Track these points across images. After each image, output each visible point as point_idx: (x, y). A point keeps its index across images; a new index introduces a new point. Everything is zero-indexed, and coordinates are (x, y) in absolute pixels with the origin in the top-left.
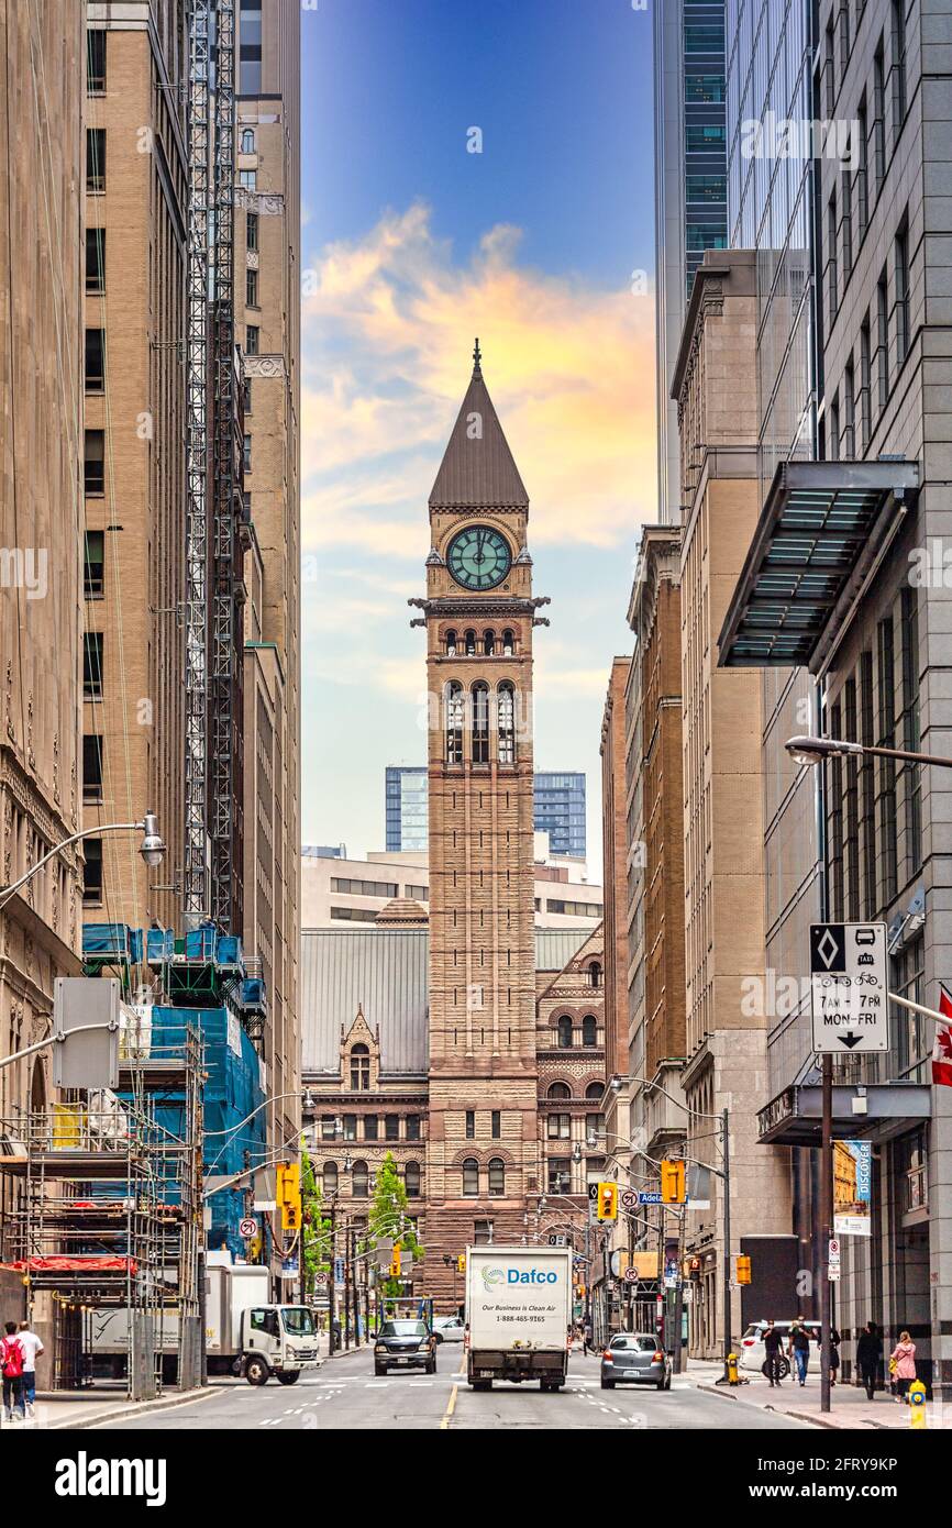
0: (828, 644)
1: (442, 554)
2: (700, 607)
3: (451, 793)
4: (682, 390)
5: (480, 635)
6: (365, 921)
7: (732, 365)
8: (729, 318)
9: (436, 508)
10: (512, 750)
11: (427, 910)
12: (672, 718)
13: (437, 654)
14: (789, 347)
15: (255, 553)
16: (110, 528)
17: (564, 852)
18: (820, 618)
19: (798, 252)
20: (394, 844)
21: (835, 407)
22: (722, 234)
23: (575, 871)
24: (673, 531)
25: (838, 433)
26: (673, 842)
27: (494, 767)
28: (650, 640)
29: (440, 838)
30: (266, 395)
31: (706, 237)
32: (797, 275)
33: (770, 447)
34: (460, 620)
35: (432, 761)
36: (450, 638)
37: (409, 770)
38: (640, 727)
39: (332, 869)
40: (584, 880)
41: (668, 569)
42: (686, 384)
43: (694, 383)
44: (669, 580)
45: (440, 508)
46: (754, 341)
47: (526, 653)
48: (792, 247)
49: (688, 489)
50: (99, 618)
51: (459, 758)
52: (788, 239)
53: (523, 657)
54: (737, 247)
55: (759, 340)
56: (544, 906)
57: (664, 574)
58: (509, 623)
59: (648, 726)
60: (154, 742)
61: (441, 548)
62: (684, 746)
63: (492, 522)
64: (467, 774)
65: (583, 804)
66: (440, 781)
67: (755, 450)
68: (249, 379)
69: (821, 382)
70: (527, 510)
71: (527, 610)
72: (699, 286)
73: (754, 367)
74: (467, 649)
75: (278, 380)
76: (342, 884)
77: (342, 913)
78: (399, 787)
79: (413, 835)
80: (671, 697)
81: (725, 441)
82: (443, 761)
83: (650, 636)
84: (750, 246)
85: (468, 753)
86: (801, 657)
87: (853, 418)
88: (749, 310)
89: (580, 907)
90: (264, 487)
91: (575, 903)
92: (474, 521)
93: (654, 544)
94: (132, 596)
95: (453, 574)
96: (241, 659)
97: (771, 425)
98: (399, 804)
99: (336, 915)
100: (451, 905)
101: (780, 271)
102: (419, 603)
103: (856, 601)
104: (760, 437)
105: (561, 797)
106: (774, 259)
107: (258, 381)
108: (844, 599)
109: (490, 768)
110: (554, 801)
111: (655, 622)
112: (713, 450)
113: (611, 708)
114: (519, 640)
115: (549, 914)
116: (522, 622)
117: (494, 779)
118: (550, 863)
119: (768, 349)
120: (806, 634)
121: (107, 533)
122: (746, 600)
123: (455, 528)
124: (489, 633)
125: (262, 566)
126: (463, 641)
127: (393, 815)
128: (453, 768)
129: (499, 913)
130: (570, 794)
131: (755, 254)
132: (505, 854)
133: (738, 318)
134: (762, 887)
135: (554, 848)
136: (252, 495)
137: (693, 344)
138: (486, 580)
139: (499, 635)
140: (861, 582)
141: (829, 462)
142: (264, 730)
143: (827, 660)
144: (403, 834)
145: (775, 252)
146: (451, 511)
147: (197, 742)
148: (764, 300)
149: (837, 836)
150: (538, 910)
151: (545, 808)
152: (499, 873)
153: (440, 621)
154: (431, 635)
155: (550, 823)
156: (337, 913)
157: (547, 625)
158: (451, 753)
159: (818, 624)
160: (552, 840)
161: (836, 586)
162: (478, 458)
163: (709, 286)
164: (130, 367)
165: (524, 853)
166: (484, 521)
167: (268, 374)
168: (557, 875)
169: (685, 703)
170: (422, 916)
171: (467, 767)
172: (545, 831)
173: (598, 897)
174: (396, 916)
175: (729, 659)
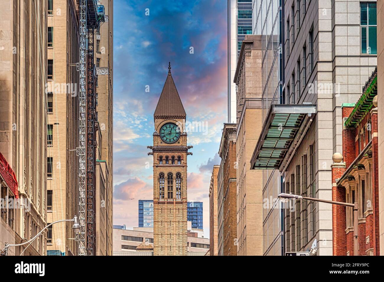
0: (285, 163)
1: (158, 132)
2: (243, 150)
3: (161, 208)
4: (237, 80)
5: (170, 158)
6: (133, 249)
7: (254, 72)
8: (253, 57)
9: (156, 117)
10: (180, 195)
11: (153, 246)
12: (233, 185)
13: (157, 164)
14: (272, 67)
15: (99, 131)
16: (55, 124)
17: (196, 227)
18: (283, 154)
19: (276, 36)
20: (141, 225)
21: (288, 87)
22: (250, 29)
23: (200, 234)
24: (234, 125)
25: (289, 95)
26: (233, 225)
27: (174, 200)
28: (226, 160)
29: (157, 223)
30: (103, 80)
31: (244, 30)
32: (275, 43)
33: (266, 98)
34: (164, 153)
35: (155, 198)
36: (161, 159)
37: (146, 201)
38: (223, 188)
39: (121, 233)
40: (203, 236)
41: (233, 138)
42: (239, 78)
43: (241, 78)
44: (232, 141)
45: (158, 117)
46: (261, 65)
47: (185, 164)
48: (274, 34)
49: (239, 112)
50: (51, 153)
51: (163, 197)
52: (272, 32)
53: (184, 165)
54: (255, 34)
55: (263, 64)
56: (190, 245)
57: (231, 139)
58: (180, 154)
59: (225, 187)
60: (69, 193)
61: (158, 130)
62: (237, 194)
63: (174, 121)
64: (166, 202)
65: (202, 212)
66: (157, 205)
67: (261, 100)
68: (97, 75)
69: (284, 79)
70: (186, 118)
71: (186, 150)
72: (243, 46)
73: (261, 73)
74: (166, 162)
75: (106, 76)
76: (125, 238)
77: (125, 247)
78: (143, 207)
79: (147, 222)
80: (233, 179)
81: (251, 97)
82: (158, 198)
83: (226, 159)
84: (259, 33)
85: (166, 196)
86: (277, 166)
87: (294, 90)
88: (259, 54)
89: (202, 245)
90: (102, 110)
91: (200, 244)
92: (168, 121)
93: (227, 129)
94: (62, 146)
95: (162, 138)
96: (95, 165)
97: (266, 91)
98: (143, 212)
99: (123, 247)
100: (160, 244)
101: (269, 42)
102: (151, 148)
103: (295, 149)
104: (263, 96)
105: (195, 210)
106: (268, 38)
107: (100, 76)
108: (291, 148)
109: (173, 200)
110: (193, 211)
111: (228, 154)
112: (247, 100)
113: (213, 182)
114: (183, 159)
115: (192, 247)
116: (184, 154)
117: (175, 204)
118: (192, 231)
119: (265, 67)
120: (279, 159)
121: (54, 125)
122: (260, 148)
123: (162, 123)
124: (173, 157)
125: (101, 136)
126: (165, 160)
127: (141, 215)
128: (161, 200)
129: (176, 247)
130: (198, 209)
131: (261, 36)
132: (178, 228)
133: (256, 57)
134: (262, 239)
135: (193, 226)
136: (98, 113)
137: (241, 65)
138: (172, 140)
139: (176, 158)
140: (296, 143)
141: (286, 105)
142: (102, 188)
143: (285, 167)
144: (144, 222)
145: (268, 36)
146: (161, 118)
147: (83, 192)
148: (264, 51)
149: (288, 223)
150: (188, 246)
151: (190, 213)
152: (176, 234)
153: (157, 153)
154: (154, 158)
155: (191, 218)
156: (124, 247)
157: (192, 155)
158: (161, 196)
159: (282, 156)
160: (192, 224)
161: (289, 144)
162: (170, 101)
163: (247, 47)
164: (61, 72)
165: (184, 228)
166: (172, 121)
167: (103, 74)
168: (194, 235)
169: (237, 180)
170: (151, 248)
171: (166, 200)
172: (190, 221)
173: (208, 242)
174: (143, 248)
175: (253, 167)
